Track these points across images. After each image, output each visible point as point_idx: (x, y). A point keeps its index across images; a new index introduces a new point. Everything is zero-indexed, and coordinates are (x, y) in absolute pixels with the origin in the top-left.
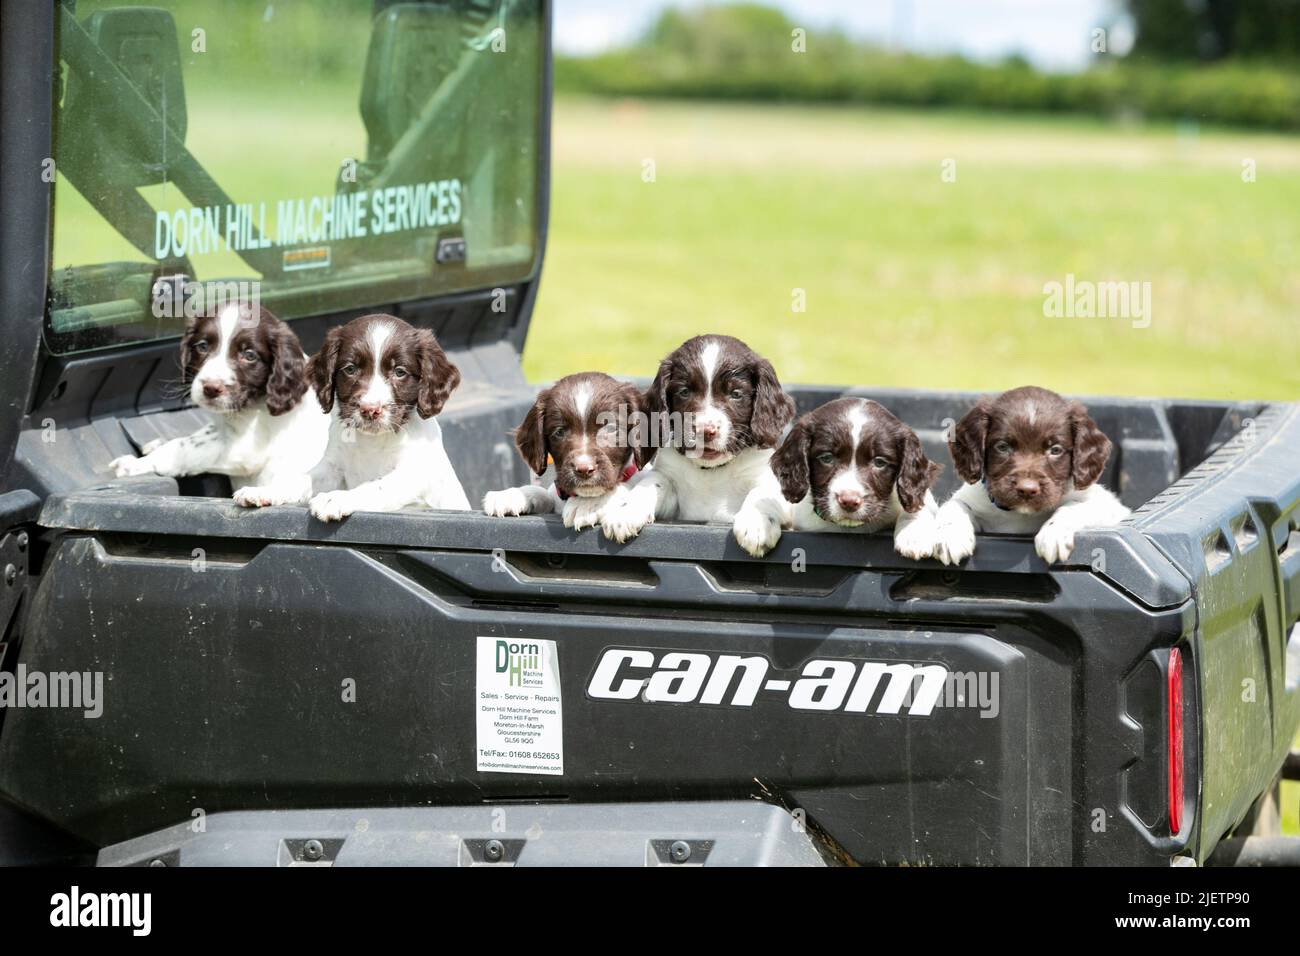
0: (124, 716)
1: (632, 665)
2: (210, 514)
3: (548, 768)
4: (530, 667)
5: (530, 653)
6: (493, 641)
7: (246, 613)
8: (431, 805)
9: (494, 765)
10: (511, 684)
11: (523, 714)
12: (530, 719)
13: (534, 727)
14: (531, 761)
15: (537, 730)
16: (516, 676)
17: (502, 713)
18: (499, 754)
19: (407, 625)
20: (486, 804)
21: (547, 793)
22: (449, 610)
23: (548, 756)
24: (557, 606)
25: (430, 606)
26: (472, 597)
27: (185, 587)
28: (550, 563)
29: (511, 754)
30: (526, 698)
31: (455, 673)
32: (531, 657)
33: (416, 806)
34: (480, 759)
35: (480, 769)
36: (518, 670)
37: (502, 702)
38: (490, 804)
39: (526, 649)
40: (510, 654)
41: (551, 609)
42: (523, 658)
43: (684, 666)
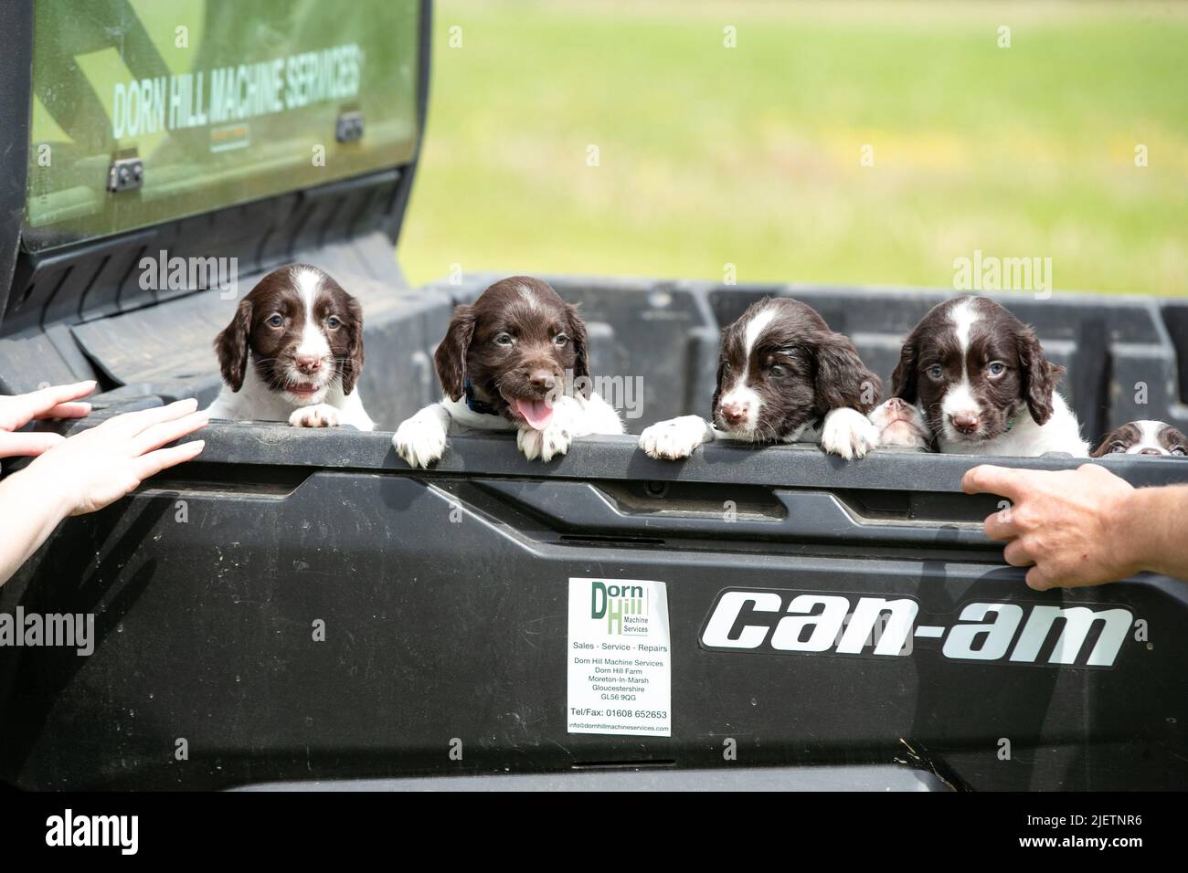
0: (136, 674)
1: (755, 609)
2: (243, 438)
3: (653, 729)
4: (633, 612)
5: (633, 595)
6: (589, 582)
7: (289, 553)
8: (509, 773)
9: (587, 726)
10: (610, 632)
11: (624, 667)
12: (632, 672)
13: (637, 681)
14: (633, 721)
15: (640, 685)
16: (615, 623)
17: (598, 665)
18: (594, 713)
19: (485, 566)
20: (575, 771)
21: (650, 757)
22: (536, 548)
23: (653, 715)
24: (663, 542)
25: (512, 543)
26: (560, 532)
27: (214, 523)
28: (649, 493)
29: (609, 713)
30: (628, 648)
31: (542, 619)
32: (633, 601)
33: (492, 775)
34: (571, 718)
35: (571, 730)
36: (618, 616)
37: (599, 653)
38: (580, 771)
39: (628, 592)
40: (609, 597)
41: (656, 545)
42: (624, 602)
43: (818, 609)
